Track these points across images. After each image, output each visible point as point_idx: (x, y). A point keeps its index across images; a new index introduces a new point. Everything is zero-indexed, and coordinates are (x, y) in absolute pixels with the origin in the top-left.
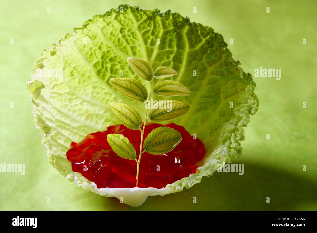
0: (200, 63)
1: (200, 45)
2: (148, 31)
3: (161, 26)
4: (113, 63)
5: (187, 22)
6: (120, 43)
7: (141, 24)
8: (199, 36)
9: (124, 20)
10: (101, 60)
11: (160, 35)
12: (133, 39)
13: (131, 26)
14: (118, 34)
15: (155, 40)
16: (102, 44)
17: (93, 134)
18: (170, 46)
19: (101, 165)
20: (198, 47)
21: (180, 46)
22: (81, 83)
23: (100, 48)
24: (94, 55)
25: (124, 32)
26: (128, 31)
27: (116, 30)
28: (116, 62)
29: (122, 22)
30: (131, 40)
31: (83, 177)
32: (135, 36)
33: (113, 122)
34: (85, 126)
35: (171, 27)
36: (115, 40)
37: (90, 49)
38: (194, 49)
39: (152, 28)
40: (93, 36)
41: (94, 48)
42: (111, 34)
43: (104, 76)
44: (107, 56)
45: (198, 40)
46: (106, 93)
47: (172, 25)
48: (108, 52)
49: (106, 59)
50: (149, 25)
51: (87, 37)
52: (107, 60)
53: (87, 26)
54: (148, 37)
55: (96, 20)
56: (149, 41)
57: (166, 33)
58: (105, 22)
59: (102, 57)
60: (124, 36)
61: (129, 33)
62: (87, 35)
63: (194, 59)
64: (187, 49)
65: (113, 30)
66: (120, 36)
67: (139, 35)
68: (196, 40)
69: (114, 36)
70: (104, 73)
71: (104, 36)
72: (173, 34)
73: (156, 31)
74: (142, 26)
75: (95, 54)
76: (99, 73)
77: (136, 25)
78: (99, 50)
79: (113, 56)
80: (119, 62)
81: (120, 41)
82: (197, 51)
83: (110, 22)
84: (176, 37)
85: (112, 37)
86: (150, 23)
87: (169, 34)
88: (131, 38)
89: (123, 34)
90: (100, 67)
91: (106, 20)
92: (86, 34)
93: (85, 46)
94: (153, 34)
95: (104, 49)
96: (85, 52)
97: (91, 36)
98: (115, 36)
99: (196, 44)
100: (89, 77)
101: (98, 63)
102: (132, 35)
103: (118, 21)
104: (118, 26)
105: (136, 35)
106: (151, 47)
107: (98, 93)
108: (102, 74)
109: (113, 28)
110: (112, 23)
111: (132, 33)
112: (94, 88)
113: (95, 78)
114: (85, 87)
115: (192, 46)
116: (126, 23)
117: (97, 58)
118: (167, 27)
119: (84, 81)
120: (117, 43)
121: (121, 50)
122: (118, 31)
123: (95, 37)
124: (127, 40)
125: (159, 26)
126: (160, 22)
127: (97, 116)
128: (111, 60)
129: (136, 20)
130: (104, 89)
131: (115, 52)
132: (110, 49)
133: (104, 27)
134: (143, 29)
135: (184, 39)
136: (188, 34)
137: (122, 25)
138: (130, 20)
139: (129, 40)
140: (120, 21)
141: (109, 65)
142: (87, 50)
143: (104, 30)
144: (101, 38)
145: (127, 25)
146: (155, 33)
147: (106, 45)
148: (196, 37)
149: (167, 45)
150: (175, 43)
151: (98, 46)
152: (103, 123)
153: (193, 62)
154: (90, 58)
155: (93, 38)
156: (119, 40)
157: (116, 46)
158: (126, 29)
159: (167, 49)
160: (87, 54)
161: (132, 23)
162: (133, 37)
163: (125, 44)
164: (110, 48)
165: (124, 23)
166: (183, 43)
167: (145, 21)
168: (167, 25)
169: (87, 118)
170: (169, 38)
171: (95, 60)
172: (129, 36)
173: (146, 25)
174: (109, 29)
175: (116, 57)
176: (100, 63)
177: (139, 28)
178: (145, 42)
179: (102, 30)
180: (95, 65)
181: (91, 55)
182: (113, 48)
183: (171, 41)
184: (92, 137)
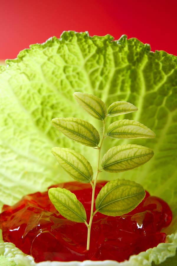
0: (159, 108)
1: (160, 85)
2: (96, 71)
3: (113, 63)
4: (55, 111)
5: (148, 51)
6: (64, 86)
7: (88, 61)
8: (160, 73)
9: (68, 55)
10: (40, 107)
11: (111, 75)
12: (79, 81)
13: (77, 64)
14: (61, 74)
15: (104, 82)
16: (42, 86)
17: (31, 195)
18: (122, 89)
19: (41, 230)
20: (156, 88)
21: (134, 88)
22: (17, 134)
23: (39, 91)
24: (32, 99)
25: (68, 71)
26: (73, 71)
27: (59, 67)
28: (58, 110)
29: (67, 57)
30: (76, 82)
31: (17, 248)
32: (81, 78)
33: (55, 182)
34: (22, 187)
35: (125, 63)
36: (57, 82)
37: (28, 92)
38: (152, 91)
39: (102, 66)
40: (31, 75)
41: (32, 92)
42: (53, 73)
43: (44, 127)
44: (48, 102)
45: (158, 78)
46: (46, 148)
47: (126, 60)
48: (49, 97)
49: (46, 105)
50: (98, 62)
51: (23, 75)
52: (48, 107)
53: (24, 59)
54: (96, 78)
55: (35, 51)
56: (98, 84)
57: (118, 72)
58: (46, 55)
59: (42, 104)
60: (68, 77)
61: (74, 73)
62: (24, 73)
63: (151, 104)
64: (143, 91)
65: (55, 69)
66: (64, 77)
67: (86, 77)
68: (155, 78)
69: (56, 76)
70: (44, 123)
71: (45, 75)
72: (127, 73)
73: (107, 70)
74: (89, 63)
75: (34, 98)
76: (38, 122)
77: (82, 62)
78: (38, 94)
79: (54, 102)
80: (62, 110)
81: (64, 83)
82: (155, 93)
83: (52, 57)
84: (130, 77)
85: (55, 78)
86: (99, 58)
87: (122, 74)
88: (77, 79)
89: (67, 74)
90: (39, 116)
91: (47, 53)
92: (22, 71)
93: (21, 88)
94: (102, 74)
95: (45, 93)
96: (22, 95)
97: (29, 75)
98: (58, 76)
99: (155, 83)
100: (27, 128)
101: (37, 110)
102: (77, 76)
103: (61, 56)
104: (62, 64)
105: (82, 76)
106: (100, 91)
107: (37, 147)
108: (41, 124)
109: (55, 66)
110: (54, 58)
111: (78, 74)
112: (32, 140)
113: (33, 129)
114: (21, 139)
115: (149, 87)
116: (71, 58)
117: (36, 105)
118: (120, 63)
119: (21, 132)
120: (60, 86)
121: (64, 95)
122: (61, 71)
123: (34, 77)
124: (71, 83)
125: (110, 63)
126: (112, 57)
127: (35, 174)
128: (52, 107)
129: (83, 55)
130: (44, 143)
131: (57, 98)
132: (52, 94)
133: (45, 63)
134: (91, 68)
135: (139, 79)
136: (145, 71)
137: (66, 62)
138: (76, 54)
139: (74, 83)
140: (63, 57)
141: (50, 114)
142: (24, 92)
143: (45, 67)
144: (40, 79)
145: (72, 61)
146: (105, 73)
147: (47, 88)
148: (155, 74)
149: (119, 88)
150: (128, 85)
151: (38, 88)
152: (43, 184)
153: (151, 107)
154: (27, 103)
155: (31, 78)
156: (62, 82)
157: (58, 90)
158: (70, 67)
159: (119, 93)
160: (24, 98)
161: (79, 59)
162: (79, 78)
163: (69, 87)
164: (51, 91)
165: (68, 58)
166: (138, 84)
167: (94, 56)
168: (121, 60)
169: (23, 177)
170: (121, 78)
171: (33, 107)
172: (74, 77)
173: (95, 62)
174: (51, 67)
175: (58, 104)
176: (40, 111)
177: (86, 66)
178: (93, 84)
179: (42, 67)
180: (33, 113)
181: (29, 99)
182: (55, 92)
183: (123, 82)
184: (30, 198)
